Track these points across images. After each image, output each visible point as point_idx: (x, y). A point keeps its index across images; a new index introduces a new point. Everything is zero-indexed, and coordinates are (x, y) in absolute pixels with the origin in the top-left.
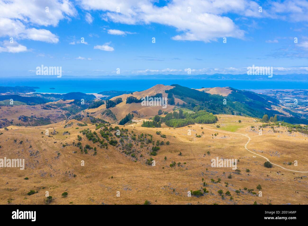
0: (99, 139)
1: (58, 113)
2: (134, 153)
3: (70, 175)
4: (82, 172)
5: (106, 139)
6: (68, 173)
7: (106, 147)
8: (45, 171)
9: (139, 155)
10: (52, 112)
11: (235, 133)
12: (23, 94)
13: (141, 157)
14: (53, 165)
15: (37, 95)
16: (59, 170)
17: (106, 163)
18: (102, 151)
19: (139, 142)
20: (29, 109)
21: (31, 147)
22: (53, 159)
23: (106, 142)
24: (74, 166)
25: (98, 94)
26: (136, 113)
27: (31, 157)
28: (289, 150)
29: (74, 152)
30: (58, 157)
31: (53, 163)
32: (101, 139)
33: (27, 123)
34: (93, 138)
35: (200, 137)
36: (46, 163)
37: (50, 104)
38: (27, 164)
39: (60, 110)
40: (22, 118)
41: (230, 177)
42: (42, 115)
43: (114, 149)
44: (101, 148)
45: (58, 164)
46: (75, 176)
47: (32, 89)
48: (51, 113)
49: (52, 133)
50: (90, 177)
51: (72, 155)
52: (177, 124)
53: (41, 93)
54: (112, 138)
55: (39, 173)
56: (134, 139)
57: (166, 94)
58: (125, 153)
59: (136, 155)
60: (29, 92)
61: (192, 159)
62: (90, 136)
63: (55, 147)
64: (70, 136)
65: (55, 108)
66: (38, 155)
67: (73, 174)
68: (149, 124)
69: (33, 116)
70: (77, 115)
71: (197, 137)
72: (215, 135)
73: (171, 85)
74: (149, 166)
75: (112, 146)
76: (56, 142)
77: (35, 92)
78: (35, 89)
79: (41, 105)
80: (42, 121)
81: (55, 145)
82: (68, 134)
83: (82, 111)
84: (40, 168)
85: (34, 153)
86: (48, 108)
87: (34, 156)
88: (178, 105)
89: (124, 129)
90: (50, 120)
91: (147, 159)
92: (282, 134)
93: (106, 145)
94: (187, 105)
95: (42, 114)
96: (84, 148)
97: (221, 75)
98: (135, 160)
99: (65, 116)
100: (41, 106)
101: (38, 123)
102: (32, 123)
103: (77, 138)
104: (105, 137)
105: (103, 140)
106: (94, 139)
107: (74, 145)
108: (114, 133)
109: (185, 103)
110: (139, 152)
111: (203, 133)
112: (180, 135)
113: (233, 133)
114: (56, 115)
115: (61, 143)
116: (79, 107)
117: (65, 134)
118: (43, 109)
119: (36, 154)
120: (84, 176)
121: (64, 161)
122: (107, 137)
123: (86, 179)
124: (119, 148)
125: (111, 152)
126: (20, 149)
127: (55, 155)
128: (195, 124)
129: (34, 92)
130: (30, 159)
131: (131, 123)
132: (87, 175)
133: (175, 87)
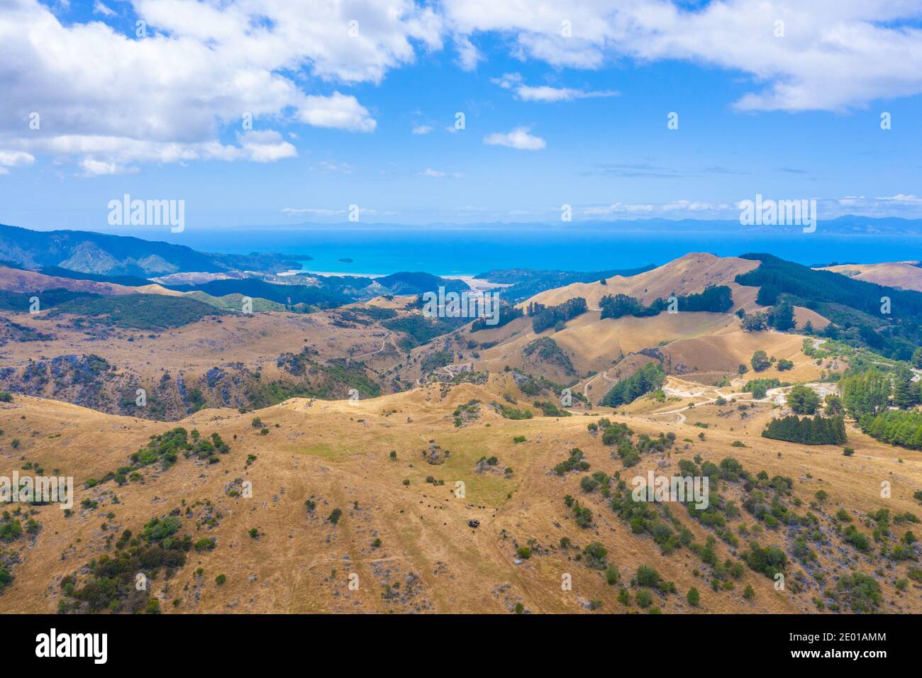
1: (378, 339)
10: (359, 335)
12: (271, 276)
15: (308, 279)
20: (297, 326)
21: (377, 544)
25: (477, 277)
26: (657, 357)
33: (303, 380)
37: (351, 310)
39: (381, 328)
40: (288, 362)
42: (337, 351)
47: (293, 263)
48: (359, 341)
49: (425, 453)
53: (319, 274)
57: (742, 286)
60: (287, 270)
64: (516, 485)
65: (366, 323)
69: (309, 350)
73: (741, 255)
76: (476, 523)
77: (303, 271)
78: (299, 262)
79: (327, 313)
80: (341, 372)
81: (475, 538)
82: (499, 469)
86: (347, 322)
88: (808, 330)
90: (365, 369)
94: (841, 331)
95: (333, 342)
96: (633, 583)
97: (865, 222)
99: (398, 349)
100: (329, 317)
101: (335, 379)
102: (318, 378)
103: (564, 508)
106: (664, 535)
107: (575, 557)
109: (834, 325)
114: (371, 346)
115: (503, 535)
117: (487, 470)
118: (334, 324)
126: (335, 553)
129: (298, 269)
131: (663, 399)
133: (759, 262)
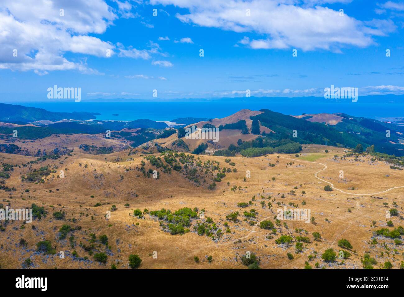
0: (163, 164)
1: (123, 143)
2: (197, 178)
3: (133, 194)
4: (144, 194)
5: (170, 165)
6: (130, 193)
7: (169, 172)
8: (109, 191)
9: (203, 180)
10: (115, 142)
11: (313, 162)
12: (82, 121)
13: (204, 182)
14: (116, 187)
15: (98, 123)
16: (123, 191)
17: (168, 187)
18: (165, 176)
19: (204, 169)
20: (90, 138)
21: (95, 170)
22: (116, 182)
23: (170, 167)
24: (136, 188)
25: (171, 122)
26: (212, 143)
27: (96, 179)
28: (359, 177)
29: (137, 176)
30: (121, 180)
31: (116, 185)
32: (165, 164)
34: (156, 163)
35: (273, 165)
36: (110, 185)
37: (113, 133)
38: (93, 186)
39: (124, 140)
40: (83, 147)
41: (283, 197)
42: (103, 145)
43: (178, 175)
44: (164, 173)
45: (121, 186)
46: (137, 196)
47: (92, 116)
48: (114, 144)
49: (115, 159)
50: (151, 197)
51: (135, 178)
52: (252, 153)
53: (103, 120)
54: (176, 164)
55: (104, 193)
56: (199, 165)
57: (251, 120)
58: (189, 178)
59: (199, 180)
60: (89, 119)
61: (255, 185)
62: (153, 161)
63: (119, 171)
64: (134, 162)
65: (118, 138)
66: (102, 178)
67: (136, 194)
68: (221, 152)
69: (94, 146)
70: (143, 145)
71: (270, 166)
72: (291, 164)
74: (211, 190)
75: (176, 171)
76: (120, 167)
77: (96, 119)
78: (95, 116)
79: (103, 134)
81: (118, 169)
82: (132, 160)
83: (150, 141)
84: (104, 189)
85: (98, 176)
87: (98, 179)
88: (264, 134)
89: (190, 156)
90: (113, 151)
91: (210, 184)
92: (363, 162)
93: (170, 170)
94: (275, 134)
96: (148, 172)
98: (198, 185)
102: (94, 152)
103: (141, 163)
104: (169, 163)
105: (167, 165)
106: (158, 164)
107: (138, 170)
108: (179, 159)
109: (273, 132)
110: (203, 178)
111: (278, 162)
112: (252, 164)
113: (311, 162)
114: (119, 145)
115: (125, 168)
116: (147, 137)
117: (129, 160)
118: (105, 138)
119: (101, 177)
120: (146, 196)
121: (128, 184)
122: (171, 163)
123: (147, 199)
124: (182, 173)
125: (174, 177)
126: (85, 172)
127: (119, 178)
128: (274, 154)
129: (94, 119)
130: (95, 182)
131: (204, 153)
132: (148, 196)
133: (263, 112)
